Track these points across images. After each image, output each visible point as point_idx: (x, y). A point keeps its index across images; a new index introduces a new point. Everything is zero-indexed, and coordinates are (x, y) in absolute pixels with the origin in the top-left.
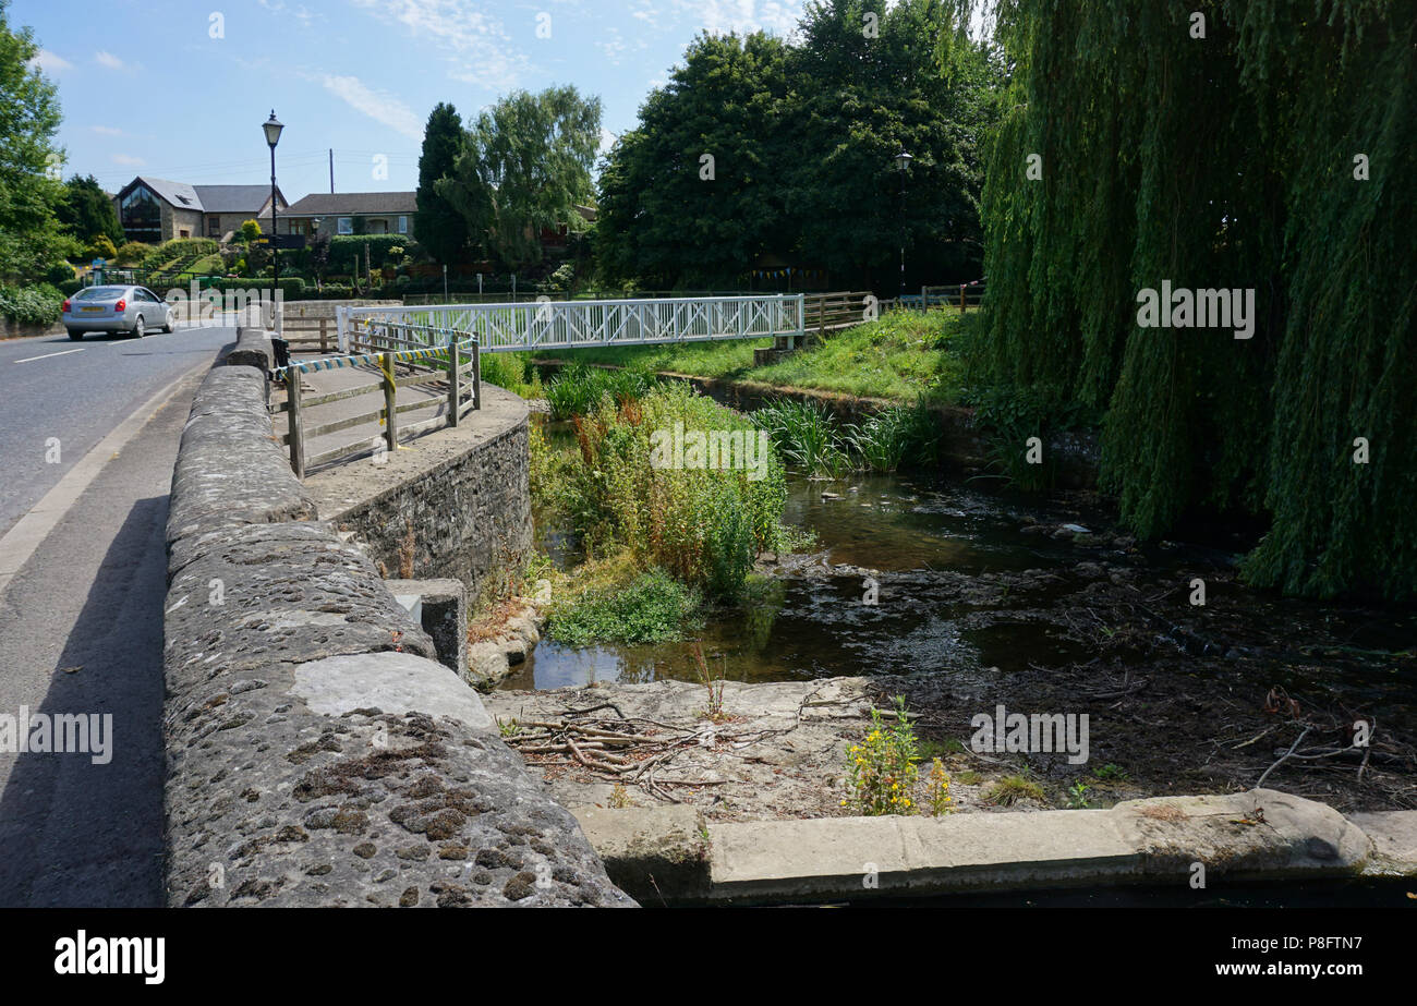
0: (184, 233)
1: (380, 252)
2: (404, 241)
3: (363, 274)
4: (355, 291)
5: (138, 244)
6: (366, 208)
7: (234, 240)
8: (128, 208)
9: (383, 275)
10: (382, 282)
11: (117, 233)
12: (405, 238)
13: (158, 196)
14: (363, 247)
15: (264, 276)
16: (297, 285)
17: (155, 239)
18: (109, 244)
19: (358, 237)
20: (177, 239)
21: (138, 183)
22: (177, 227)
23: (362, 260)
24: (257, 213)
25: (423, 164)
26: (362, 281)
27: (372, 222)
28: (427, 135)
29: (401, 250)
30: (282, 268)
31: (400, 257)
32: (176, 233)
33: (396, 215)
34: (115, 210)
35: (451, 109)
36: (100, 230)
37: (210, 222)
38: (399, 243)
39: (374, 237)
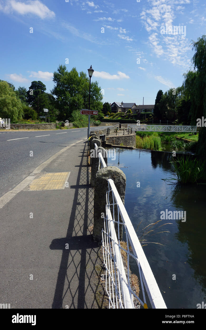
0: (120, 111)
1: (148, 116)
2: (152, 114)
3: (145, 119)
4: (143, 122)
5: (113, 113)
6: (147, 108)
7: (127, 113)
8: (113, 107)
9: (148, 119)
10: (147, 120)
11: (110, 111)
12: (152, 113)
13: (117, 105)
14: (145, 115)
15: (130, 119)
16: (134, 120)
17: (115, 112)
18: (109, 113)
19: (145, 113)
20: (119, 112)
21: (114, 103)
22: (119, 110)
23: (145, 117)
24: (131, 108)
25: (156, 100)
26: (144, 120)
27: (148, 110)
28: (157, 95)
29: (151, 115)
30: (133, 118)
31: (151, 116)
32: (119, 111)
33: (152, 109)
34: (110, 107)
35: (162, 91)
36: (108, 111)
37: (124, 109)
38: (151, 114)
39: (147, 113)
